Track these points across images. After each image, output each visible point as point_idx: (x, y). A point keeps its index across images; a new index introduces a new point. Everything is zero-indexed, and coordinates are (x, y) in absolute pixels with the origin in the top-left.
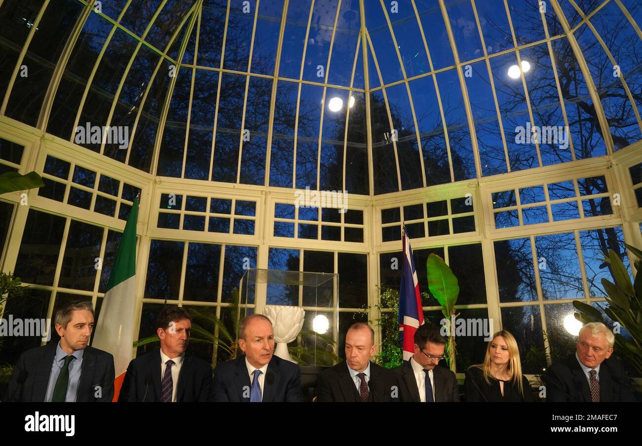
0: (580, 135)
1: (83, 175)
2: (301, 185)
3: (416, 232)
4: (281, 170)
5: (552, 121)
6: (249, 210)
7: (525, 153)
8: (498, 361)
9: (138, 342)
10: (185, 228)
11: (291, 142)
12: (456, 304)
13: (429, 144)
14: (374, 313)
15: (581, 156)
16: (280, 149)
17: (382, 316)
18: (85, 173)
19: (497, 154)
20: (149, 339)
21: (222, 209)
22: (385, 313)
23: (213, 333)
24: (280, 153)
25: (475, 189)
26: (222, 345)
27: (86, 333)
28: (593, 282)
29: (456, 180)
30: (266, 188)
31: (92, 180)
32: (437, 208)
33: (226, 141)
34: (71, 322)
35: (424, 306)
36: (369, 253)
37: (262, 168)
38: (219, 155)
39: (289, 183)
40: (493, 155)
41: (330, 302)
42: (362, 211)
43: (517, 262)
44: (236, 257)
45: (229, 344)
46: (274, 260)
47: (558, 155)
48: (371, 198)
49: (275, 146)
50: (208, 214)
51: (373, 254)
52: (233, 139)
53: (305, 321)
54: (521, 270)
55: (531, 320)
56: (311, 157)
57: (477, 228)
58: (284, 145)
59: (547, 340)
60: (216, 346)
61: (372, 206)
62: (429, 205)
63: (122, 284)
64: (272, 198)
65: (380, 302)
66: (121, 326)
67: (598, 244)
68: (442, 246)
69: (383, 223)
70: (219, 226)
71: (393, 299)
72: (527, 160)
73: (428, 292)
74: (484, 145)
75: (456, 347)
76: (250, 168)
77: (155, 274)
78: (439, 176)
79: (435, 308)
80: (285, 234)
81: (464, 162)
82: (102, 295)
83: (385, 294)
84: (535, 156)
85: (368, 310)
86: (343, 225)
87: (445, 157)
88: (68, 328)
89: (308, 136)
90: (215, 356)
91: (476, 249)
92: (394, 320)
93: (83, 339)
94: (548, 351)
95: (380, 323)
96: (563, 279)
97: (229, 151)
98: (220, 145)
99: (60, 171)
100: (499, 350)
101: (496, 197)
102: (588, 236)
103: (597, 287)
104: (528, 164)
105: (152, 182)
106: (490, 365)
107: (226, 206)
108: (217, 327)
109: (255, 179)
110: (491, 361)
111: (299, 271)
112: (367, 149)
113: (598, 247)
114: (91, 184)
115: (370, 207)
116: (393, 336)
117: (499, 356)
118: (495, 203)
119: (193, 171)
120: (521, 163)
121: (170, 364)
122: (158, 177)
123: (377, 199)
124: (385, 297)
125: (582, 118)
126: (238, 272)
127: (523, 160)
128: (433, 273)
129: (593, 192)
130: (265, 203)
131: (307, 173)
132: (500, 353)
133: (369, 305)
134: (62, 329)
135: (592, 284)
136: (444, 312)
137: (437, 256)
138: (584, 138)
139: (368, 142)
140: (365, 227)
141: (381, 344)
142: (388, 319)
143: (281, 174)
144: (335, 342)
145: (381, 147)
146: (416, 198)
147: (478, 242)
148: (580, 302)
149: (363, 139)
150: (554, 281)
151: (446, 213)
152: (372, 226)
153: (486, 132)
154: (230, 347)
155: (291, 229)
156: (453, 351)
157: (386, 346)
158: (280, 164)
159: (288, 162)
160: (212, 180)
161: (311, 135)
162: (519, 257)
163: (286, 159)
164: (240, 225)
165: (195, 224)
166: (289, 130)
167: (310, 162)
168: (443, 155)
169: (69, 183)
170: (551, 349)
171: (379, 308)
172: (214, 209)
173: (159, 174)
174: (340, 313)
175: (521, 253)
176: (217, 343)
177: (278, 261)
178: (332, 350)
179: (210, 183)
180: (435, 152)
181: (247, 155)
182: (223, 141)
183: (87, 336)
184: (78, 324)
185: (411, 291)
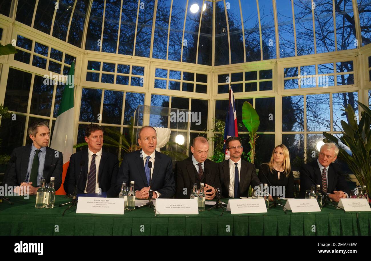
0: (342, 36)
1: (41, 49)
2: (171, 58)
3: (237, 88)
4: (160, 49)
5: (326, 26)
6: (140, 73)
7: (307, 46)
8: (278, 160)
9: (77, 145)
10: (102, 81)
11: (166, 32)
12: (257, 131)
13: (249, 37)
14: (210, 134)
15: (340, 49)
16: (160, 36)
17: (215, 135)
18: (42, 48)
19: (290, 45)
20: (83, 144)
21: (124, 72)
22: (217, 134)
23: (118, 141)
24: (159, 39)
25: (274, 65)
26: (124, 148)
27: (47, 138)
28: (336, 123)
29: (264, 59)
30: (151, 59)
31: (46, 52)
32: (251, 75)
33: (127, 30)
34: (38, 133)
35: (239, 131)
36: (209, 100)
37: (148, 47)
38: (122, 39)
39: (164, 57)
40: (288, 46)
41: (186, 126)
42: (207, 75)
43: (295, 110)
44: (132, 100)
45: (128, 148)
46: (154, 102)
47: (327, 47)
48: (213, 67)
49: (157, 34)
50: (116, 74)
51: (212, 100)
52: (131, 29)
53: (171, 136)
54: (296, 115)
55: (299, 143)
56: (178, 42)
57: (273, 89)
58: (162, 34)
59: (306, 153)
60: (120, 149)
61: (213, 72)
62: (246, 73)
63: (66, 112)
64: (154, 65)
65: (214, 127)
66: (66, 135)
67: (342, 102)
68: (252, 98)
69: (219, 82)
70: (122, 81)
71: (222, 126)
72: (308, 50)
73: (242, 123)
74: (283, 39)
75: (255, 154)
76: (141, 47)
77: (86, 109)
78: (254, 56)
79: (245, 133)
80: (161, 87)
81: (270, 49)
82: (55, 119)
83: (217, 123)
84: (313, 48)
85: (207, 132)
86: (195, 83)
87: (259, 46)
88: (36, 136)
89: (176, 29)
90: (120, 154)
91: (271, 101)
92: (221, 138)
93: (45, 141)
94: (305, 159)
95: (213, 139)
96: (320, 121)
97: (129, 36)
98: (123, 32)
99: (27, 46)
100: (278, 154)
101: (287, 71)
102: (338, 97)
103: (338, 126)
104: (308, 53)
105: (82, 54)
106: (273, 162)
107: (127, 70)
108: (121, 139)
109: (145, 54)
110: (274, 161)
111: (168, 107)
112: (212, 38)
113: (342, 104)
114: (46, 54)
115: (212, 72)
116: (220, 147)
117: (278, 157)
118: (285, 75)
119: (107, 48)
120: (304, 52)
121: (94, 156)
122: (86, 50)
123: (216, 68)
124: (217, 125)
125: (345, 25)
126: (133, 109)
127: (305, 50)
128: (246, 113)
129: (344, 71)
130: (150, 68)
131: (175, 51)
132: (279, 156)
133: (208, 129)
134: (34, 137)
135: (336, 124)
136: (250, 135)
137: (249, 103)
138: (344, 38)
139: (213, 33)
140: (208, 84)
141: (213, 151)
142: (218, 138)
143: (160, 52)
144: (187, 149)
145: (220, 37)
146: (239, 69)
147: (273, 97)
148: (327, 133)
149: (210, 31)
150: (314, 122)
151: (256, 79)
152: (212, 84)
153: (285, 31)
154: (128, 149)
155: (165, 84)
156: (253, 156)
157: (216, 152)
158: (159, 45)
159: (164, 44)
160: (118, 53)
161: (179, 28)
162: (296, 107)
163: (163, 42)
164: (135, 81)
165: (108, 79)
166: (165, 24)
167: (178, 45)
168: (258, 44)
169: (32, 53)
170: (307, 158)
171: (213, 131)
172: (119, 71)
173: (86, 49)
174: (191, 133)
175: (297, 105)
176: (121, 147)
177: (156, 103)
178: (185, 153)
179: (117, 55)
180: (253, 42)
181: (139, 39)
182: (125, 30)
183: (48, 140)
184: (42, 134)
185: (232, 121)
